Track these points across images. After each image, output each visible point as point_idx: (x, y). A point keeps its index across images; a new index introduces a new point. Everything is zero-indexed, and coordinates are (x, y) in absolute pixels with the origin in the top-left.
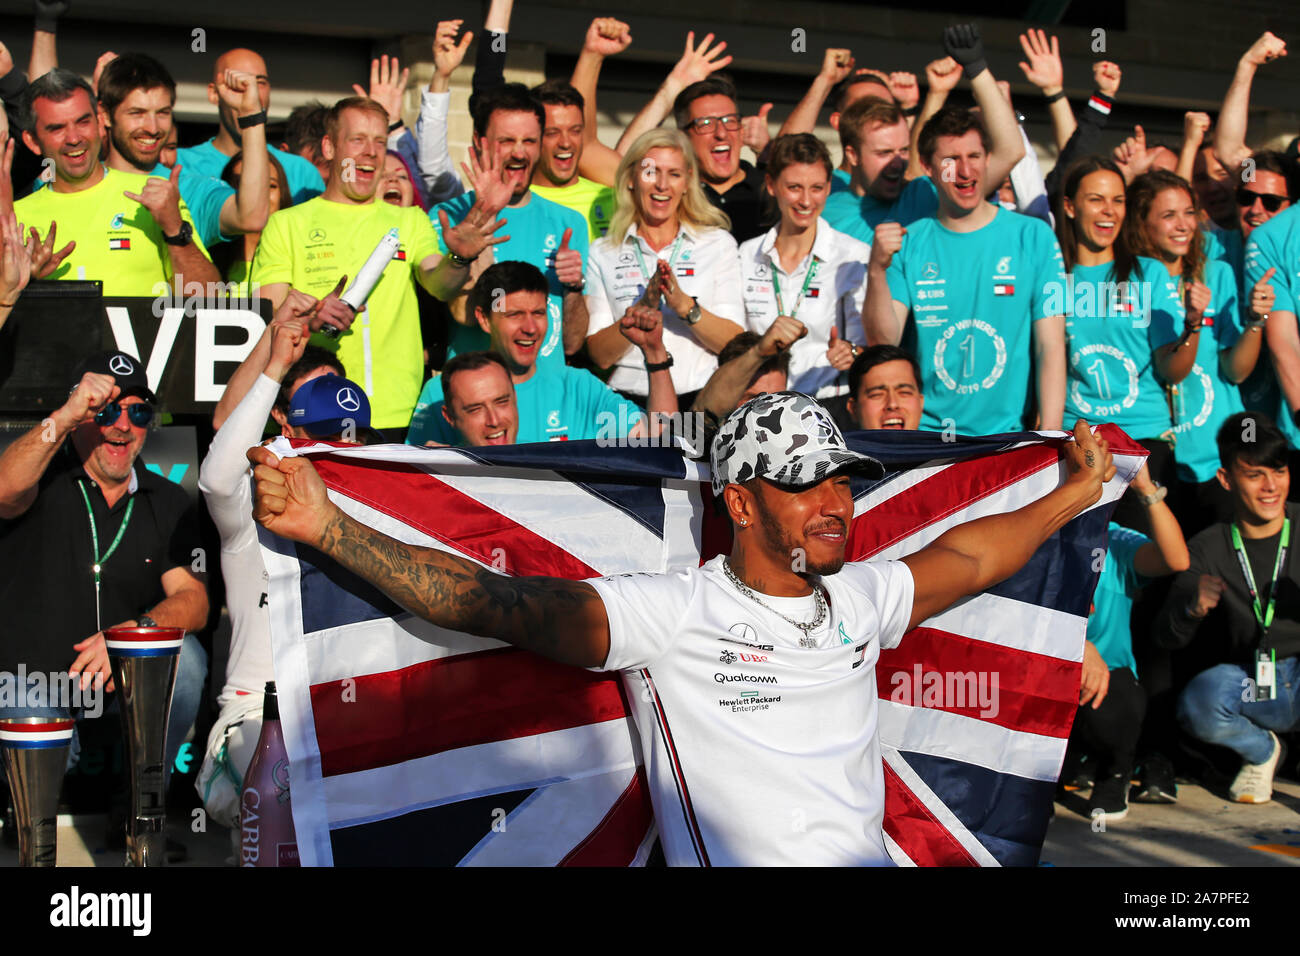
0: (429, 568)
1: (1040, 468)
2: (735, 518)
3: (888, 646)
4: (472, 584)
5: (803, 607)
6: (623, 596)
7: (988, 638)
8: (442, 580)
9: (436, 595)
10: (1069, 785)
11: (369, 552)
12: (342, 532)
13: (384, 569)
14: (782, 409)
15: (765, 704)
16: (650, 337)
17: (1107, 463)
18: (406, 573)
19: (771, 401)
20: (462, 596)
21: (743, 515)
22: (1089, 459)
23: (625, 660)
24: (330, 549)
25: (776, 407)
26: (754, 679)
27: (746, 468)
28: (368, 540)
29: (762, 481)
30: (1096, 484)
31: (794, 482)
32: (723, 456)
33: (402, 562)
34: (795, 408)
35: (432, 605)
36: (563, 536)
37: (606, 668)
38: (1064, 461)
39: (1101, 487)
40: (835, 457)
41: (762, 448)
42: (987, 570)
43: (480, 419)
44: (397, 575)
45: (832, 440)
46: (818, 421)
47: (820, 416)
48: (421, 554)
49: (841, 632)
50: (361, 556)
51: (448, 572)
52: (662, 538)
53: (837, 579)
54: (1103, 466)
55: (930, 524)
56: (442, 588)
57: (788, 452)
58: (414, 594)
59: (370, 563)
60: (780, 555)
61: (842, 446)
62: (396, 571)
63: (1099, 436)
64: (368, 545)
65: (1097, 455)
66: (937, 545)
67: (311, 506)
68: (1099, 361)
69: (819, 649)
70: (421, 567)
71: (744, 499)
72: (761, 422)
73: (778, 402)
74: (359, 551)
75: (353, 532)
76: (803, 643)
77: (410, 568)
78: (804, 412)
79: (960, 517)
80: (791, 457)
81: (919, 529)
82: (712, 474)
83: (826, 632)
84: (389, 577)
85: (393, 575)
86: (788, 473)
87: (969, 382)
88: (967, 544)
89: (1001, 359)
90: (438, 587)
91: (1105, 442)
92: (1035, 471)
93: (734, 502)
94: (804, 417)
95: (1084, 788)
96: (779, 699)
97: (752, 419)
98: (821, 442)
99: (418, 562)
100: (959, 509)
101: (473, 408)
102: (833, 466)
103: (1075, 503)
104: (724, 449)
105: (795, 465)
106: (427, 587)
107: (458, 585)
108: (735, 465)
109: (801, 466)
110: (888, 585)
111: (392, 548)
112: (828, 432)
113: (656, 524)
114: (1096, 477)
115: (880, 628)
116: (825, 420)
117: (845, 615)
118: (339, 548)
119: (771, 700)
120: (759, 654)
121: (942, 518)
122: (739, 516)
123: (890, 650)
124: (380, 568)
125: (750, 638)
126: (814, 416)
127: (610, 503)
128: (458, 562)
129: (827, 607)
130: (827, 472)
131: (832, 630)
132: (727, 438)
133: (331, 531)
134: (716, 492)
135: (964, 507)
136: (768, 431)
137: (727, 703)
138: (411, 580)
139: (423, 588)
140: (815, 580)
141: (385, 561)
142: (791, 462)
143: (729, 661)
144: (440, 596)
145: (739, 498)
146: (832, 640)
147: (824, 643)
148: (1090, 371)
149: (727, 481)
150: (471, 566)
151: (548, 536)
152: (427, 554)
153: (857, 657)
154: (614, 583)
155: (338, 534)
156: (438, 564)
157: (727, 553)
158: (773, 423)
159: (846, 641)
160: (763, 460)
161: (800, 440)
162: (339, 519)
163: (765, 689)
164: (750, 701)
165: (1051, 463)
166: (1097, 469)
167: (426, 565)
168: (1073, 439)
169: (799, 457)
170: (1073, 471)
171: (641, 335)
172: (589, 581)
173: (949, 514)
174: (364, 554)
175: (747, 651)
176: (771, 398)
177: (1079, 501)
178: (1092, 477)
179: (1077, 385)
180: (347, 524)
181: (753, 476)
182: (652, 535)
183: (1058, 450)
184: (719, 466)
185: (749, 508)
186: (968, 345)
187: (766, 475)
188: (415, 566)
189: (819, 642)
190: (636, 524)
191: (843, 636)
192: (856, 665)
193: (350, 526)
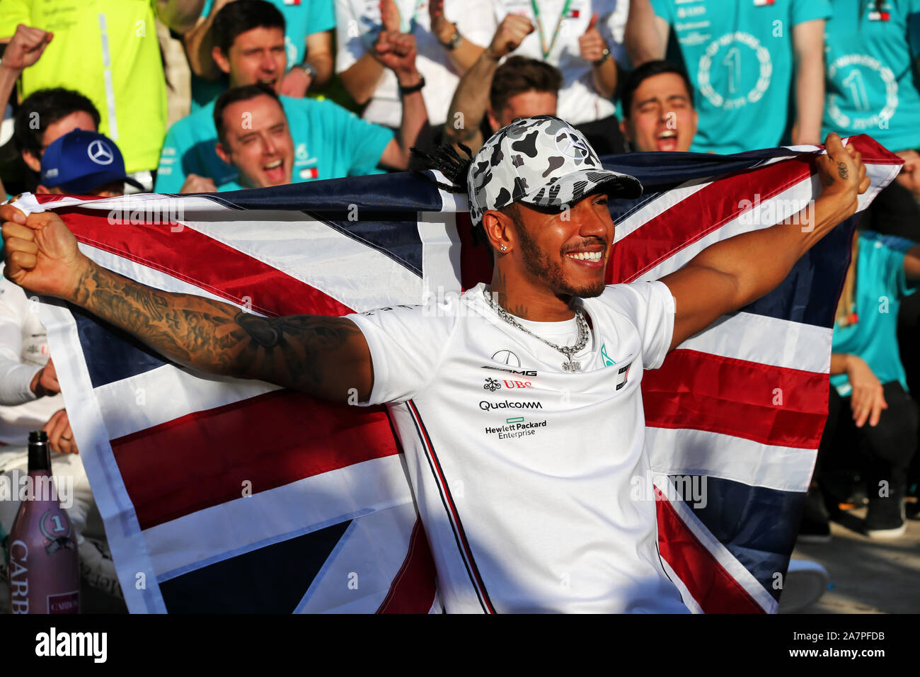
0: (187, 313)
1: (792, 184)
2: (495, 245)
3: (651, 367)
4: (233, 327)
5: (565, 330)
6: (383, 329)
7: (741, 356)
8: (201, 325)
9: (196, 340)
10: (845, 502)
11: (125, 302)
12: (95, 284)
13: (142, 318)
14: (536, 133)
15: (531, 429)
16: (405, 61)
17: (861, 174)
18: (164, 321)
19: (525, 125)
20: (222, 340)
21: (503, 241)
22: (843, 171)
23: (390, 393)
24: (85, 301)
25: (530, 131)
26: (518, 405)
27: (504, 194)
28: (123, 290)
29: (520, 206)
30: (851, 196)
31: (553, 204)
32: (479, 184)
33: (159, 310)
34: (549, 131)
35: (193, 351)
36: (322, 279)
37: (372, 402)
38: (816, 176)
39: (856, 199)
40: (592, 176)
41: (519, 172)
42: (745, 288)
43: (256, 150)
44: (156, 323)
45: (588, 161)
46: (573, 143)
47: (575, 138)
48: (177, 301)
49: (604, 354)
50: (117, 306)
51: (206, 317)
52: (421, 275)
53: (598, 302)
54: (857, 176)
55: (684, 246)
56: (201, 333)
57: (545, 175)
58: (173, 341)
59: (127, 313)
60: (540, 278)
61: (598, 167)
62: (154, 319)
63: (851, 148)
64: (124, 295)
65: (851, 166)
66: (694, 264)
67: (63, 260)
68: (855, 73)
69: (583, 372)
70: (178, 313)
71: (503, 225)
72: (516, 146)
73: (532, 126)
74: (115, 301)
75: (107, 283)
76: (566, 367)
77: (167, 315)
78: (559, 134)
79: (714, 237)
80: (548, 179)
81: (674, 252)
82: (470, 204)
83: (590, 355)
84: (147, 325)
85: (151, 323)
86: (546, 195)
87: (735, 97)
88: (723, 261)
89: (766, 71)
90: (197, 331)
91: (858, 154)
92: (787, 187)
93: (493, 228)
94: (559, 139)
95: (858, 506)
96: (544, 424)
97: (507, 143)
98: (577, 163)
99: (175, 308)
100: (713, 229)
101: (247, 138)
102: (591, 185)
103: (829, 218)
104: (480, 176)
105: (553, 187)
106: (186, 333)
107: (217, 328)
108: (492, 191)
109: (558, 187)
110: (648, 304)
111: (149, 297)
112: (584, 153)
113: (414, 262)
114: (851, 189)
115: (642, 347)
116: (580, 141)
117: (606, 337)
118: (95, 300)
119: (537, 425)
120: (523, 380)
121: (696, 240)
122: (499, 243)
123: (653, 370)
124: (138, 317)
125: (513, 364)
126: (569, 138)
127: (367, 244)
128: (215, 306)
129: (589, 330)
130: (585, 191)
131: (596, 353)
132: (483, 166)
133: (84, 284)
134: (475, 222)
135: (717, 227)
136: (523, 155)
137: (493, 431)
138: (169, 327)
139: (182, 335)
140: (576, 304)
141: (142, 310)
142: (548, 184)
143: (493, 389)
144: (200, 341)
145: (499, 224)
146: (596, 363)
147: (587, 367)
148: (847, 83)
149: (485, 209)
150: (230, 310)
151: (306, 280)
152: (184, 299)
153: (619, 379)
154: (375, 318)
155: (92, 287)
156: (196, 309)
157: (487, 280)
158: (528, 147)
159: (609, 364)
160: (520, 184)
161: (556, 162)
162: (92, 271)
163: (530, 415)
164: (516, 428)
165: (803, 178)
166: (851, 181)
167: (184, 311)
168: (825, 152)
169: (556, 179)
170: (826, 185)
171: (395, 60)
172: (349, 316)
173: (702, 236)
174: (120, 305)
175: (510, 378)
176: (525, 122)
177: (835, 214)
178: (847, 189)
179: (834, 98)
180: (101, 275)
181: (511, 201)
182: (411, 274)
183: (811, 164)
184: (477, 193)
185: (509, 234)
186: (733, 58)
187: (524, 199)
188: (173, 313)
189: (582, 366)
190: (395, 263)
191: (606, 359)
192: (619, 387)
193: (103, 277)
